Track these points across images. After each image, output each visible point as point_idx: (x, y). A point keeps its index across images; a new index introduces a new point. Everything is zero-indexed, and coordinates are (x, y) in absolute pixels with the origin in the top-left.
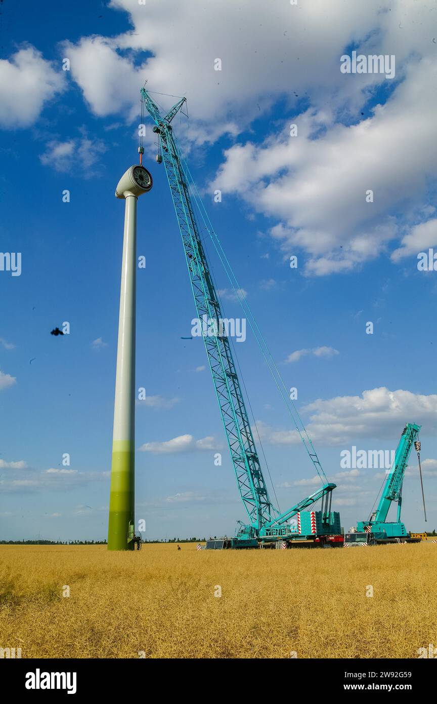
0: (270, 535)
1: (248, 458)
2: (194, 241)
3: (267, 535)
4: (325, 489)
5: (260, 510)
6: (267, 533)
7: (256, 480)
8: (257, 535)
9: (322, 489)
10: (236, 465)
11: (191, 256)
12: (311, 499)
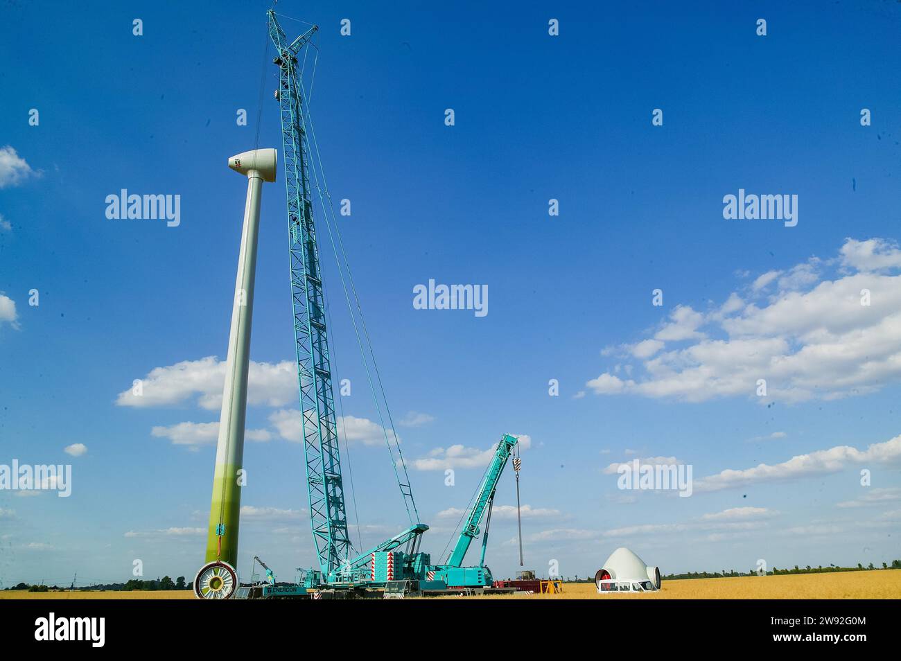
0: (340, 581)
1: (327, 481)
2: (301, 200)
3: (337, 581)
4: (412, 531)
5: (333, 549)
6: (337, 578)
7: (333, 510)
8: (325, 581)
9: (409, 530)
10: (312, 488)
11: (295, 219)
12: (395, 541)
